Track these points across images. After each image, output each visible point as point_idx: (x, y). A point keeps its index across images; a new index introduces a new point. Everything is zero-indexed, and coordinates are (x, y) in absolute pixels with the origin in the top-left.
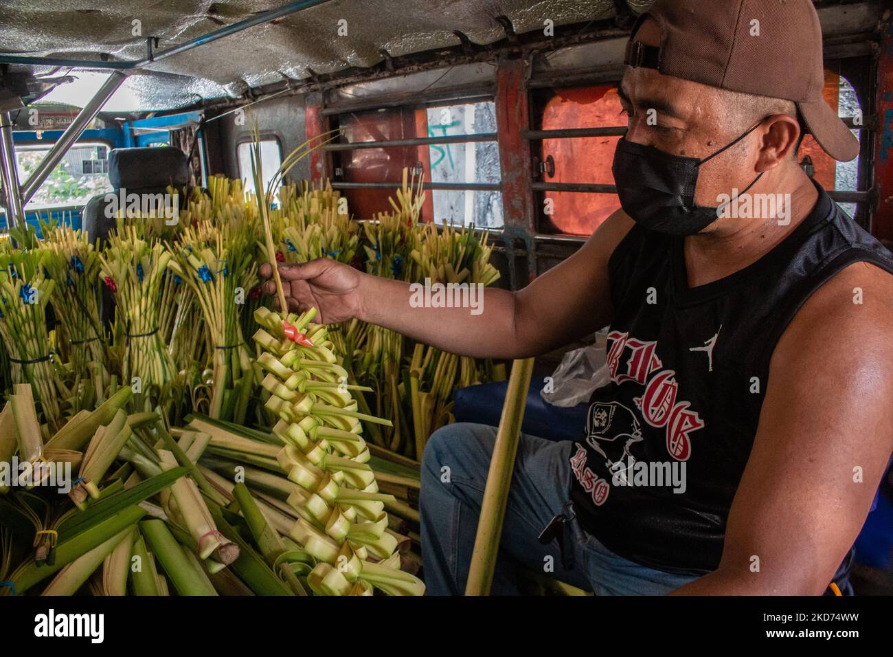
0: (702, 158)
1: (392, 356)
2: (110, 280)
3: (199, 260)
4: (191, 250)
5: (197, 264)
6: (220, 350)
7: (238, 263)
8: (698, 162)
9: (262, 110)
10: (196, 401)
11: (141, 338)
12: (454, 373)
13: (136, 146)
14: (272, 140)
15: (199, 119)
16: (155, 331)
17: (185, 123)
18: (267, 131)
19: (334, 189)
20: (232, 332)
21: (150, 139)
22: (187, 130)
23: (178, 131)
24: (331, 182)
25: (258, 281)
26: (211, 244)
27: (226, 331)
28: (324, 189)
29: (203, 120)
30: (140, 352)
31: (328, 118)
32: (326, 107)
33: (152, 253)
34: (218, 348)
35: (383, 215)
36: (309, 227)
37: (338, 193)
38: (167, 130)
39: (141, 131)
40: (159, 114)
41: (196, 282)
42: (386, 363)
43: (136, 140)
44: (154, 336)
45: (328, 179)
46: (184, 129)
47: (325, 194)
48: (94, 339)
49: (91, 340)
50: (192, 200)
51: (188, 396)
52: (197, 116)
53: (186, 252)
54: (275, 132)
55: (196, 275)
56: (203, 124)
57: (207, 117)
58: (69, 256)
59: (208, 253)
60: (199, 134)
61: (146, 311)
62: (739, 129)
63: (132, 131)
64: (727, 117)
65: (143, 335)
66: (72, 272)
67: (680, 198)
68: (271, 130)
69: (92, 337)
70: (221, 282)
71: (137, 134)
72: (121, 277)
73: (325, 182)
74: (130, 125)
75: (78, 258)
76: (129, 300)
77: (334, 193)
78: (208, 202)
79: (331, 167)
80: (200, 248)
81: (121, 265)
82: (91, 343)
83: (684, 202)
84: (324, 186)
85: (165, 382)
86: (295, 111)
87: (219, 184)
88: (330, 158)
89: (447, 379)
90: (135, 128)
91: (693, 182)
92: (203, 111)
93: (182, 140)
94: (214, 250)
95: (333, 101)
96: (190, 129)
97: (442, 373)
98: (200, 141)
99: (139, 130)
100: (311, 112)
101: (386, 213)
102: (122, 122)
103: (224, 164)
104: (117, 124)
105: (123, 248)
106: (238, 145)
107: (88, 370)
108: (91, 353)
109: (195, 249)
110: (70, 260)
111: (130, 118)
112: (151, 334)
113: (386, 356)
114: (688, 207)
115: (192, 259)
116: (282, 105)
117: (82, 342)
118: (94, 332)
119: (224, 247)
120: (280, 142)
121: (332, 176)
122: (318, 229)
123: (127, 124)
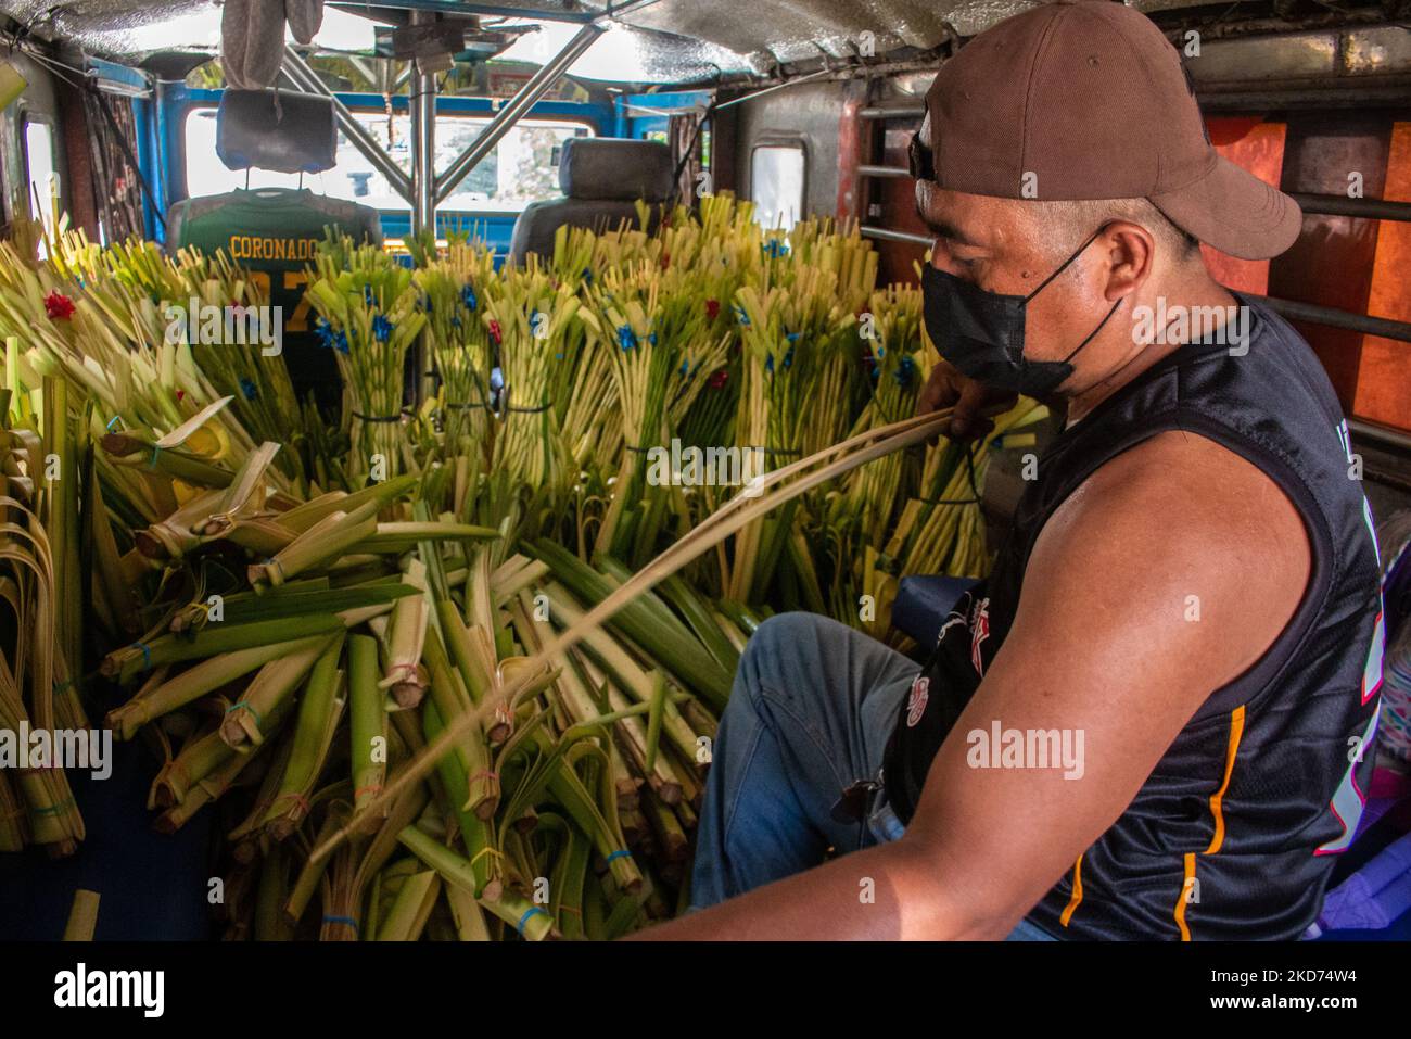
0: (1026, 295)
1: (876, 509)
2: (495, 325)
3: (621, 315)
4: (612, 299)
5: (619, 322)
6: (630, 452)
7: (675, 328)
8: (1023, 301)
9: (791, 98)
10: (583, 519)
11: (522, 415)
12: (944, 551)
13: (630, 136)
14: (796, 147)
15: (708, 103)
16: (545, 408)
17: (691, 107)
18: (793, 132)
19: (864, 237)
20: (653, 429)
21: (651, 126)
22: (691, 117)
23: (680, 118)
24: (861, 224)
25: (725, 361)
26: (642, 295)
27: (643, 426)
28: (849, 236)
29: (713, 106)
30: (518, 434)
31: (871, 126)
32: (870, 105)
33: (555, 297)
34: (629, 448)
35: (904, 287)
36: (774, 290)
37: (868, 243)
38: (667, 114)
39: (637, 111)
40: (665, 88)
41: (616, 348)
42: (866, 519)
43: (630, 125)
44: (540, 415)
45: (857, 220)
46: (688, 116)
47: (849, 243)
48: (476, 406)
49: (471, 406)
50: (671, 226)
51: (573, 508)
52: (706, 97)
53: (605, 301)
54: (802, 136)
55: (615, 336)
56: (712, 113)
57: (719, 101)
58: (460, 281)
59: (634, 308)
60: (706, 125)
61: (535, 375)
62: (1064, 249)
63: (626, 110)
64: (1041, 236)
65: (525, 411)
66: (461, 306)
67: (1005, 351)
68: (798, 133)
69: (474, 402)
70: (647, 351)
71: (631, 115)
72: (508, 323)
73: (852, 222)
74: (625, 101)
75: (471, 288)
76: (515, 356)
77: (862, 243)
78: (696, 231)
79: (865, 202)
80: (625, 299)
81: (510, 307)
82: (472, 411)
83: (1012, 354)
84: (850, 230)
85: (544, 481)
86: (832, 105)
87: (717, 205)
88: (866, 186)
89: (931, 559)
90: (631, 107)
91: (1020, 328)
92: (714, 90)
93: (682, 132)
94: (644, 305)
95: (884, 96)
96: (695, 116)
97: (923, 551)
98: (706, 135)
99: (637, 109)
100: (848, 112)
101: (908, 285)
102: (616, 95)
103: (734, 177)
104: (608, 97)
105: (516, 284)
106: (754, 150)
107: (458, 446)
108: (470, 424)
109: (620, 301)
110: (460, 290)
111: (629, 91)
112: (538, 410)
113: (867, 509)
114: (1018, 362)
115: (612, 313)
116: (816, 94)
117: (461, 407)
118: (479, 395)
119: (659, 302)
120: (806, 154)
121: (864, 216)
122: (785, 295)
123: (620, 98)
